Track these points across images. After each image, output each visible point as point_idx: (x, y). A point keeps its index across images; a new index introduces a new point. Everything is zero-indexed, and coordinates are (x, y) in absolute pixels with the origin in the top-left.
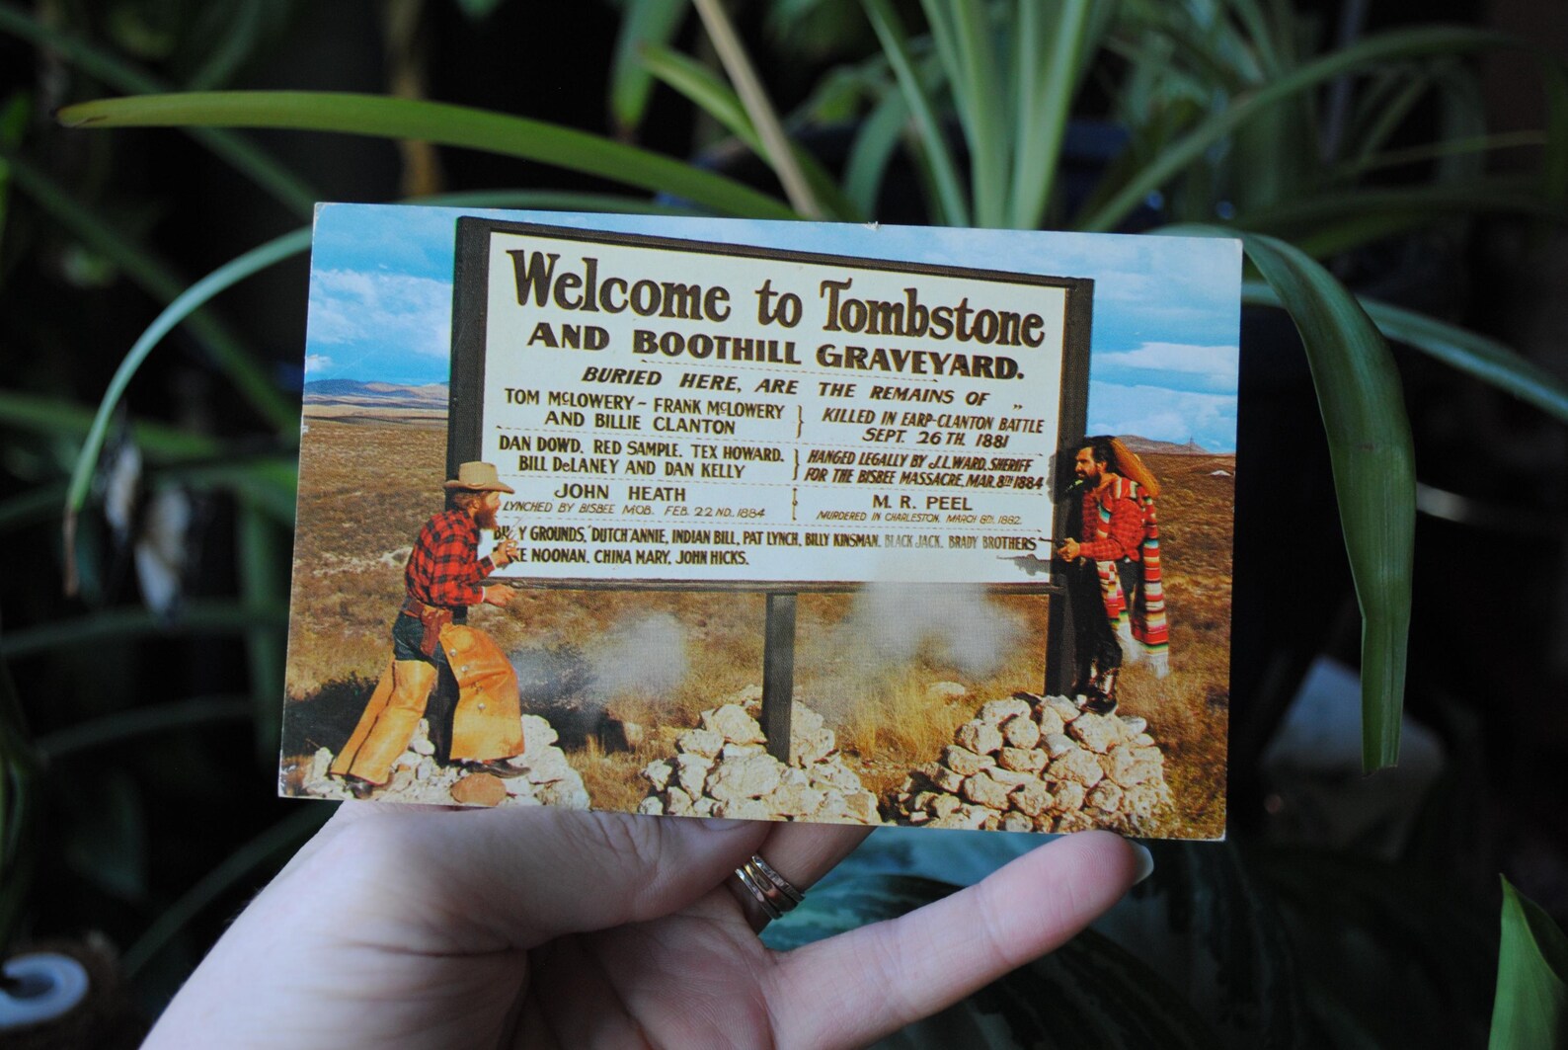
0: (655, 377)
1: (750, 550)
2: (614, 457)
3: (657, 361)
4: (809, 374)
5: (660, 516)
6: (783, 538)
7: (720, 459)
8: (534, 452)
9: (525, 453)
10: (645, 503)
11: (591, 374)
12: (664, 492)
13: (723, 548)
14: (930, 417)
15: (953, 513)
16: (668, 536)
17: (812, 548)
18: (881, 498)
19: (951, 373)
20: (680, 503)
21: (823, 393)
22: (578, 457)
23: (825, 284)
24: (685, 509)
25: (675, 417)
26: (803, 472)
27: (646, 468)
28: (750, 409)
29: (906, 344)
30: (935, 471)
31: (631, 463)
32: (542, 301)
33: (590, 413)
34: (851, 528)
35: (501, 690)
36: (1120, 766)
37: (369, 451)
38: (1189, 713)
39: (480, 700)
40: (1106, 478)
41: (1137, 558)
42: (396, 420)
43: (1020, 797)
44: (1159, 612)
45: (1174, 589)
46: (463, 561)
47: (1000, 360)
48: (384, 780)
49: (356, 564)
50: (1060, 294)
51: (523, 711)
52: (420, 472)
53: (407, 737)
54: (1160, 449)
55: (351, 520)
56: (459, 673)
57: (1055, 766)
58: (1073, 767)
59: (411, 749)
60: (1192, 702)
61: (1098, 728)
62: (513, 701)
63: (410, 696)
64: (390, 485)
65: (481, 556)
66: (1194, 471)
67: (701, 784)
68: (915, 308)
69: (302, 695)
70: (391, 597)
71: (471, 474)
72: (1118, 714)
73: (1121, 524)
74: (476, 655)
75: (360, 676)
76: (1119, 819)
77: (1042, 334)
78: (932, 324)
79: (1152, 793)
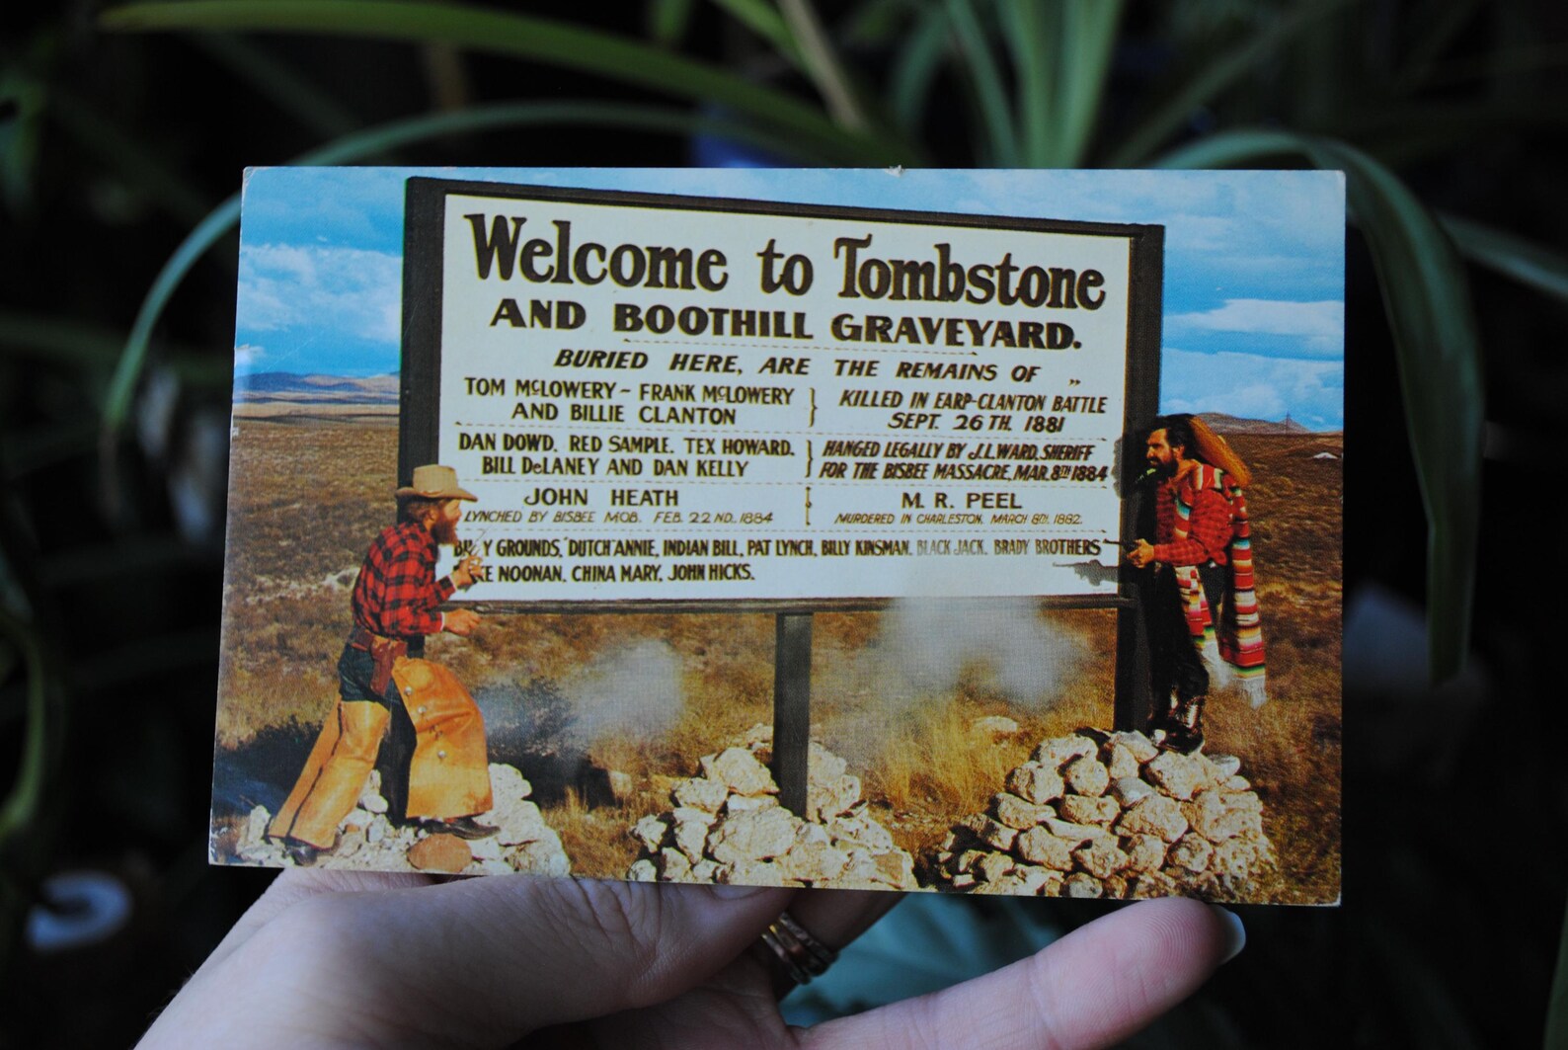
0: (640, 360)
1: (756, 562)
2: (594, 456)
3: (642, 339)
4: (823, 350)
5: (649, 525)
6: (795, 547)
7: (719, 454)
8: (499, 451)
9: (490, 453)
10: (630, 509)
11: (565, 358)
12: (654, 496)
13: (723, 560)
14: (969, 398)
15: (999, 512)
16: (659, 547)
17: (830, 558)
18: (912, 497)
19: (993, 344)
20: (672, 508)
21: (840, 372)
22: (551, 456)
23: (840, 242)
24: (677, 515)
25: (665, 406)
26: (817, 467)
27: (632, 468)
28: (753, 394)
29: (938, 310)
30: (976, 463)
31: (614, 461)
32: (506, 273)
33: (564, 403)
34: (876, 533)
35: (465, 734)
36: (1208, 817)
37: (309, 456)
38: (1293, 750)
39: (440, 747)
40: (1185, 465)
41: (1224, 561)
42: (338, 418)
43: (1086, 855)
44: (1253, 626)
45: (1270, 599)
46: (419, 583)
47: (1052, 327)
48: (330, 844)
49: (296, 589)
50: (1123, 244)
51: (491, 759)
52: (367, 479)
53: (356, 791)
54: (1250, 428)
55: (288, 537)
56: (415, 715)
57: (1129, 816)
58: (1150, 818)
59: (361, 806)
60: (1296, 736)
61: (1181, 770)
62: (479, 748)
63: (359, 743)
64: (333, 495)
65: (439, 576)
66: (1292, 454)
67: (702, 844)
68: (947, 267)
69: (234, 744)
70: (336, 627)
71: (427, 481)
72: (1205, 752)
73: (1204, 521)
74: (435, 694)
75: (301, 720)
76: (1208, 880)
77: (1103, 294)
78: (968, 286)
79: (1248, 848)
